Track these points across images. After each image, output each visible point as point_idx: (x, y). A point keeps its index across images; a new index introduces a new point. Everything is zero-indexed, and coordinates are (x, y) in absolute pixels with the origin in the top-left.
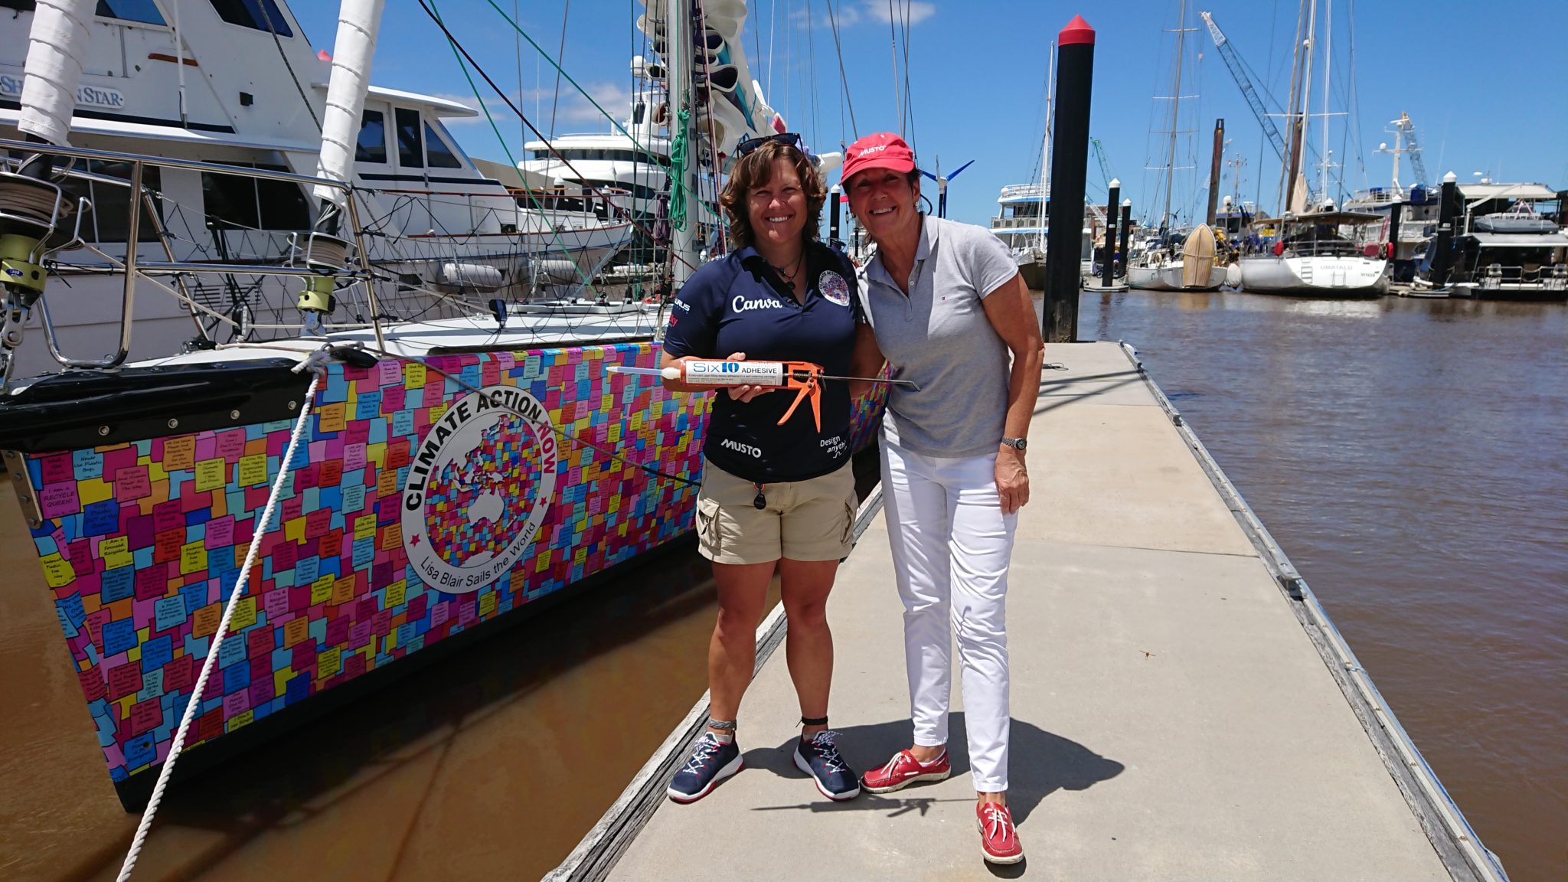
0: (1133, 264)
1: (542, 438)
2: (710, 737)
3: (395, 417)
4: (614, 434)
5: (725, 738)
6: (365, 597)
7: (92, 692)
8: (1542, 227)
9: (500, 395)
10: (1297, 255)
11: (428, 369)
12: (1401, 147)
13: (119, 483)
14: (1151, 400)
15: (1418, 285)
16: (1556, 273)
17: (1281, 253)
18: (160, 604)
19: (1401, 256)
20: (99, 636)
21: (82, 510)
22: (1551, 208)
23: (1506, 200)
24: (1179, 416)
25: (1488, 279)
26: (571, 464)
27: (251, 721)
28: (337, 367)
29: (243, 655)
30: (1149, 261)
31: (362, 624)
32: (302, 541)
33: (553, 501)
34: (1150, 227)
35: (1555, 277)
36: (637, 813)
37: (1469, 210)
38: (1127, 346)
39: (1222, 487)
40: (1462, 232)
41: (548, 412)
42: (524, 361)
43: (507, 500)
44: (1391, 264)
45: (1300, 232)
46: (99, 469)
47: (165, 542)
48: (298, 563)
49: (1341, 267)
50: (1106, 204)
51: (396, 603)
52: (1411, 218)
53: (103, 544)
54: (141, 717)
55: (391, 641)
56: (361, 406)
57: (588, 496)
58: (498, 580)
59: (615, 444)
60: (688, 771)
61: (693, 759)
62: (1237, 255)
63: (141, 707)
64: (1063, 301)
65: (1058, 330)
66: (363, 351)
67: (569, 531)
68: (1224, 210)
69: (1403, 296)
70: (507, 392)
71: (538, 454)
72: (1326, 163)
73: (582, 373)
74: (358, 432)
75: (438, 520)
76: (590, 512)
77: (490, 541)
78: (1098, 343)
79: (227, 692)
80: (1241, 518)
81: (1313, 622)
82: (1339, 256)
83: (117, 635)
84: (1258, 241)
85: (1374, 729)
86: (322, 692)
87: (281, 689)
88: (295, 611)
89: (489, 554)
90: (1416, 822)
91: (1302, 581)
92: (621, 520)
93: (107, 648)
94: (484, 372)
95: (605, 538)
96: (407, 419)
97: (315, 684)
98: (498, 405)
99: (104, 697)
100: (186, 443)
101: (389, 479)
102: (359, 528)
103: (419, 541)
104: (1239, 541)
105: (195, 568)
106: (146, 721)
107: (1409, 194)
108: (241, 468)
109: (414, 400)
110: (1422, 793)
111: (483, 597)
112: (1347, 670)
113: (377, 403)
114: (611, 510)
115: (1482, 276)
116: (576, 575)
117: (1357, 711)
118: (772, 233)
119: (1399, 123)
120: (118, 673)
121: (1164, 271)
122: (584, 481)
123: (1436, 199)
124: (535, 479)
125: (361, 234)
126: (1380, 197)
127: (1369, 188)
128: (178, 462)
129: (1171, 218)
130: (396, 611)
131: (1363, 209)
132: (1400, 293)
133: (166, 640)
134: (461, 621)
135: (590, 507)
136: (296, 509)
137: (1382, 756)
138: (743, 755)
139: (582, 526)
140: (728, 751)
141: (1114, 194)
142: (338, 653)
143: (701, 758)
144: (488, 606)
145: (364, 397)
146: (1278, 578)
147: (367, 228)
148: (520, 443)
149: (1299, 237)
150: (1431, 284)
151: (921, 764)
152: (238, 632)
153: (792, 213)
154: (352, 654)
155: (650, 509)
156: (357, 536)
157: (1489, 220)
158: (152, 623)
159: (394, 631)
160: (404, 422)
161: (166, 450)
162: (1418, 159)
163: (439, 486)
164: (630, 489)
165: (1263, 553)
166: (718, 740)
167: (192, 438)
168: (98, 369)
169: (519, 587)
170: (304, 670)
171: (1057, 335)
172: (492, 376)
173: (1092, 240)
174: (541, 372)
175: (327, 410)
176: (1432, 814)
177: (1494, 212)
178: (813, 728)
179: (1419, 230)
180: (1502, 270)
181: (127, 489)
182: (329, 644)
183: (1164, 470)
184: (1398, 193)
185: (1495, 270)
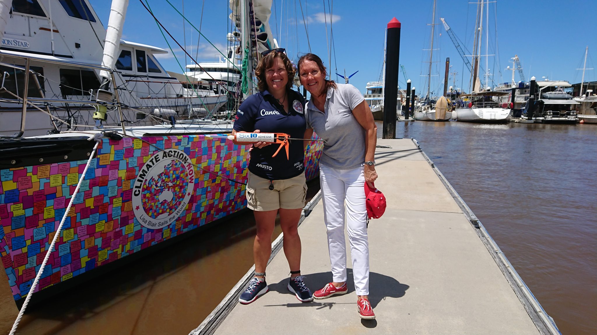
0: (416, 111)
1: (188, 169)
2: (256, 279)
3: (130, 160)
4: (217, 168)
5: (262, 280)
6: (117, 230)
7: (7, 264)
8: (567, 97)
9: (172, 152)
10: (477, 107)
11: (143, 142)
12: (515, 68)
13: (19, 183)
14: (423, 159)
15: (522, 118)
16: (572, 114)
17: (471, 107)
18: (35, 230)
19: (516, 108)
20: (10, 242)
21: (4, 193)
22: (570, 90)
23: (554, 87)
24: (433, 164)
25: (547, 116)
26: (200, 180)
27: (72, 277)
28: (106, 140)
29: (69, 251)
30: (422, 110)
31: (116, 240)
32: (92, 207)
33: (193, 194)
34: (423, 98)
35: (571, 115)
36: (227, 308)
37: (540, 91)
38: (414, 140)
39: (450, 189)
40: (538, 99)
41: (191, 159)
42: (181, 139)
43: (174, 193)
44: (513, 111)
45: (478, 99)
46: (11, 177)
47: (38, 206)
48: (91, 216)
49: (494, 112)
50: (406, 89)
51: (130, 232)
52: (519, 93)
53: (12, 206)
54: (27, 275)
55: (128, 247)
56: (116, 155)
57: (207, 192)
58: (171, 224)
59: (217, 173)
60: (247, 292)
61: (249, 287)
62: (455, 108)
63: (27, 271)
64: (390, 123)
65: (388, 134)
66: (117, 134)
67: (200, 206)
68: (450, 91)
69: (516, 122)
70: (174, 151)
71: (187, 175)
72: (487, 74)
73: (204, 145)
74: (115, 165)
75: (147, 200)
76: (208, 199)
77: (167, 209)
78: (404, 139)
79: (62, 265)
80: (456, 200)
81: (483, 236)
82: (493, 108)
83: (17, 242)
84: (462, 102)
85: (507, 274)
86: (100, 266)
87: (83, 265)
88: (89, 235)
89: (167, 214)
90: (522, 306)
91: (479, 221)
92: (220, 202)
93: (13, 247)
94: (165, 143)
95: (214, 209)
96: (134, 161)
97: (97, 263)
98: (171, 156)
99: (12, 266)
100: (46, 168)
101: (127, 184)
102: (115, 203)
103: (139, 208)
104: (456, 208)
105: (49, 217)
106: (29, 276)
107: (518, 85)
108: (68, 178)
109: (137, 153)
110: (525, 296)
111: (165, 231)
112: (497, 253)
113: (122, 154)
114: (216, 198)
115: (545, 115)
116: (202, 223)
117: (500, 268)
118: (275, 86)
119: (514, 59)
120: (18, 257)
121: (428, 113)
122: (205, 186)
123: (529, 87)
124: (186, 185)
125: (117, 89)
126: (508, 86)
127: (503, 83)
128: (43, 175)
129: (430, 94)
130: (130, 235)
131: (501, 90)
132: (516, 121)
133: (38, 244)
134: (156, 240)
135: (208, 197)
136: (90, 195)
137: (510, 284)
138: (268, 286)
139: (204, 204)
140: (263, 285)
141: (409, 85)
142: (106, 251)
143: (252, 287)
144: (167, 234)
145: (117, 152)
146: (470, 221)
147: (119, 87)
148: (180, 171)
149: (477, 101)
150: (527, 118)
151: (336, 288)
152: (67, 242)
153: (282, 78)
154: (112, 252)
155: (232, 198)
156: (114, 206)
157: (548, 94)
158: (32, 238)
159: (129, 243)
160: (133, 162)
161: (39, 170)
162: (521, 72)
163: (147, 187)
164: (223, 190)
165: (464, 212)
166: (259, 280)
167: (49, 166)
168: (12, 139)
169: (179, 227)
170: (93, 258)
171: (388, 136)
172: (168, 144)
173: (401, 103)
174: (188, 144)
175: (102, 156)
176: (528, 304)
177: (550, 91)
178: (295, 275)
179: (522, 98)
180: (553, 113)
181: (22, 185)
182: (103, 248)
183: (428, 183)
184: (514, 84)
185: (550, 113)
